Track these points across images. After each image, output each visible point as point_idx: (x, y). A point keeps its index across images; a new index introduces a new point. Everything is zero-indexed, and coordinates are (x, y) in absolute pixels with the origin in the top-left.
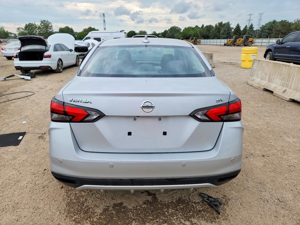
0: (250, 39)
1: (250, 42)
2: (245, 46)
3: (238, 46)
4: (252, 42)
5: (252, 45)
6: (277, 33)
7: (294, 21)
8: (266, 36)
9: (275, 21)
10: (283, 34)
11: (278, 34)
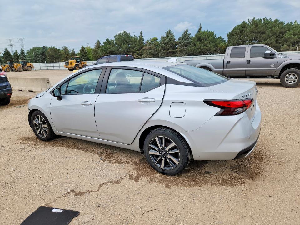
0: (28, 64)
1: (29, 67)
2: (25, 70)
3: (17, 71)
4: (31, 67)
5: (32, 69)
6: (51, 58)
7: (62, 48)
8: (41, 61)
9: (44, 47)
10: (56, 58)
11: (53, 59)
